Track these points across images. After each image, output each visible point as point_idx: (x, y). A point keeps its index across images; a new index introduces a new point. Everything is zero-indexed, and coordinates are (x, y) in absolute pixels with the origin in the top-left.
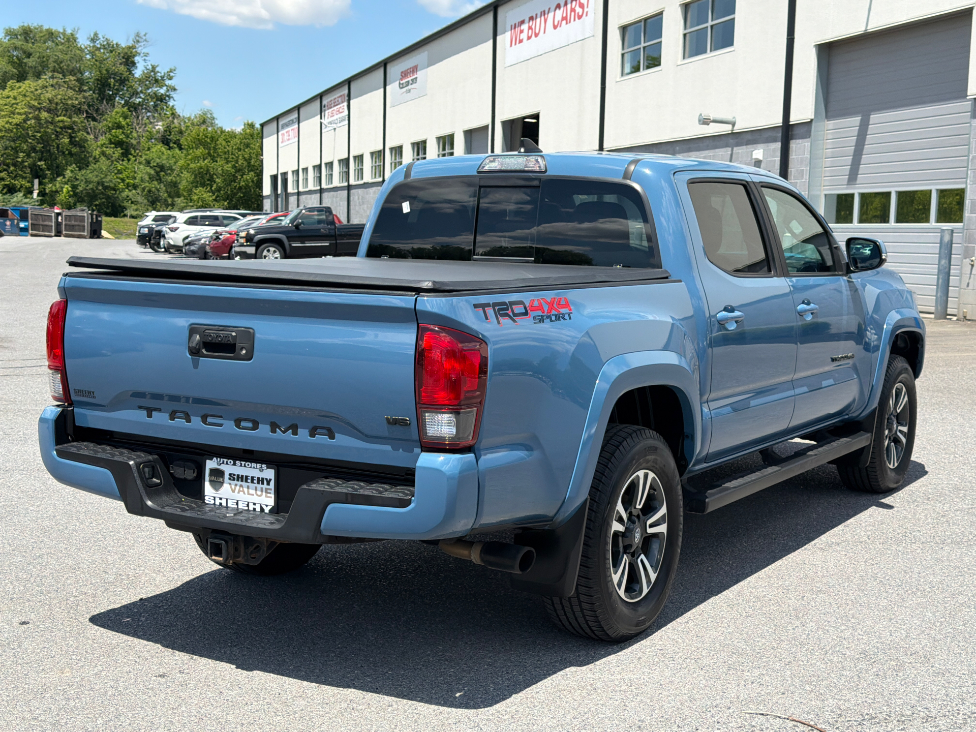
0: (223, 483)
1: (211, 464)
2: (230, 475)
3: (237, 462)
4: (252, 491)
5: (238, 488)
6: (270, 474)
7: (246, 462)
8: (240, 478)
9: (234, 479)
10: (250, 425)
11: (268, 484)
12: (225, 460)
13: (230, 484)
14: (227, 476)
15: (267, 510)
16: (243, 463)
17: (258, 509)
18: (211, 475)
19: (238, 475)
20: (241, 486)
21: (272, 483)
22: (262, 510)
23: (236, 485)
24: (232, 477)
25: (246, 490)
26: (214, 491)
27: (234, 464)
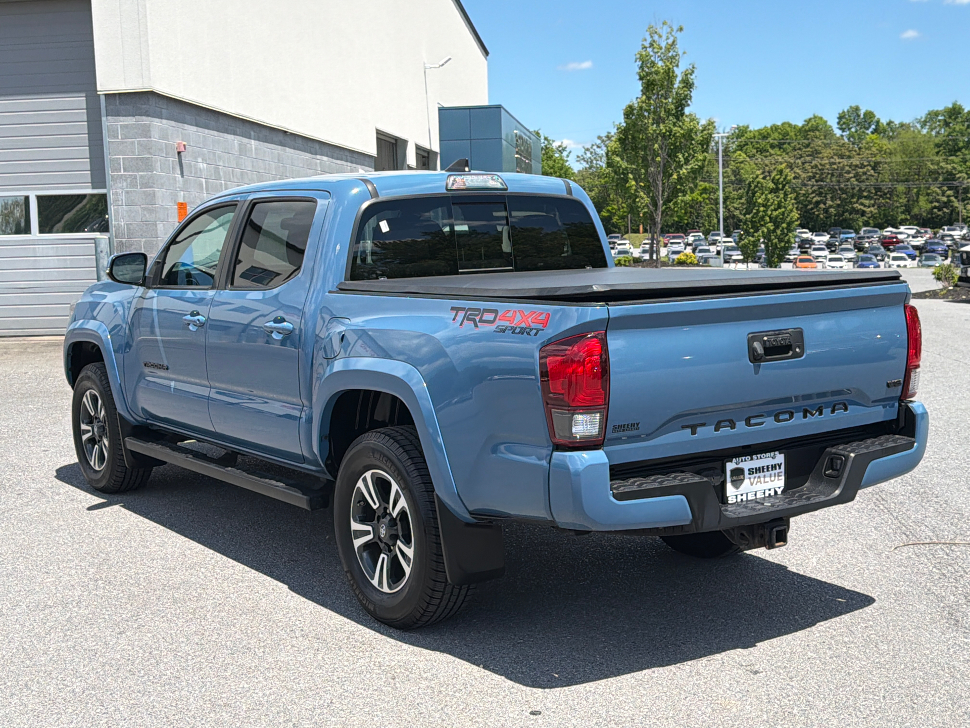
0: (743, 480)
1: (730, 466)
2: (749, 470)
3: (754, 456)
4: (767, 479)
5: (756, 479)
6: (780, 458)
7: (761, 453)
8: (759, 470)
9: (753, 473)
10: (787, 416)
11: (780, 468)
12: (743, 458)
13: (750, 478)
14: (746, 472)
15: (779, 492)
16: (759, 456)
17: (772, 493)
18: (732, 475)
19: (756, 468)
20: (759, 477)
21: (783, 466)
22: (776, 492)
23: (755, 478)
24: (751, 471)
25: (762, 479)
26: (735, 490)
27: (752, 459)
